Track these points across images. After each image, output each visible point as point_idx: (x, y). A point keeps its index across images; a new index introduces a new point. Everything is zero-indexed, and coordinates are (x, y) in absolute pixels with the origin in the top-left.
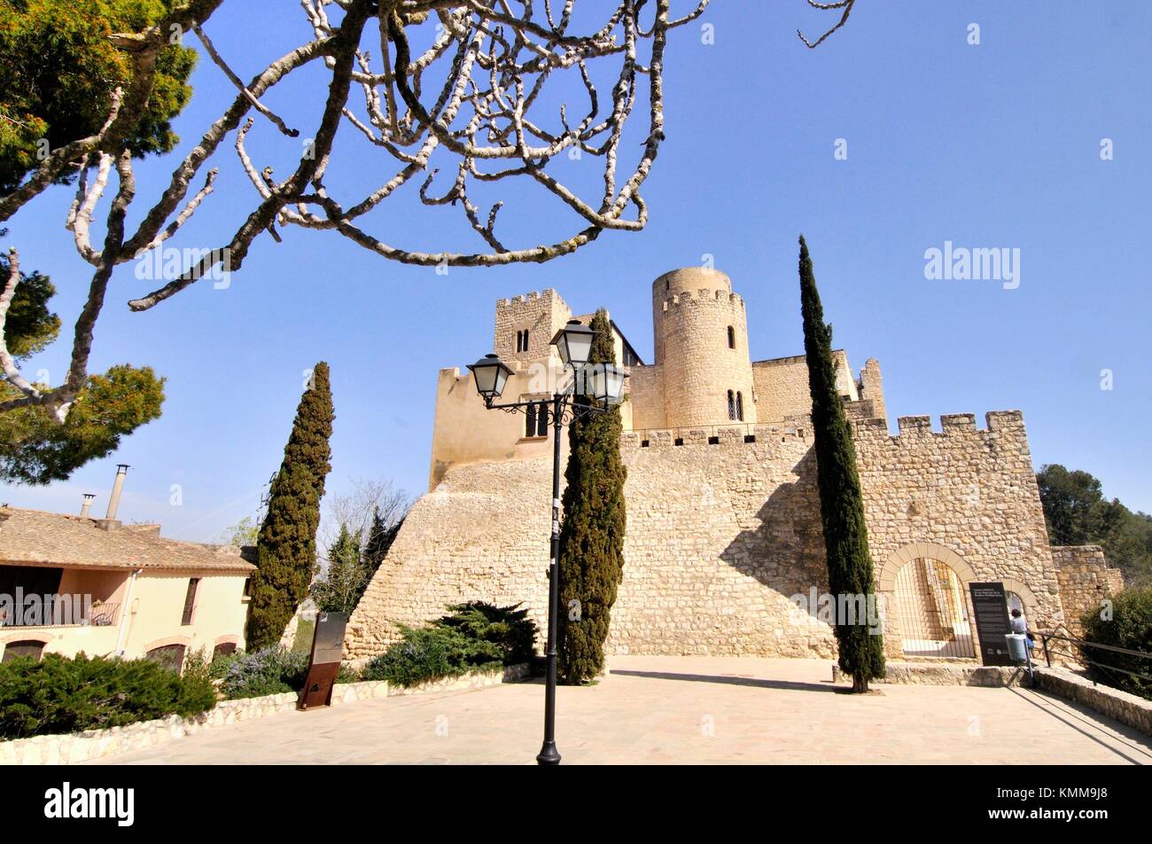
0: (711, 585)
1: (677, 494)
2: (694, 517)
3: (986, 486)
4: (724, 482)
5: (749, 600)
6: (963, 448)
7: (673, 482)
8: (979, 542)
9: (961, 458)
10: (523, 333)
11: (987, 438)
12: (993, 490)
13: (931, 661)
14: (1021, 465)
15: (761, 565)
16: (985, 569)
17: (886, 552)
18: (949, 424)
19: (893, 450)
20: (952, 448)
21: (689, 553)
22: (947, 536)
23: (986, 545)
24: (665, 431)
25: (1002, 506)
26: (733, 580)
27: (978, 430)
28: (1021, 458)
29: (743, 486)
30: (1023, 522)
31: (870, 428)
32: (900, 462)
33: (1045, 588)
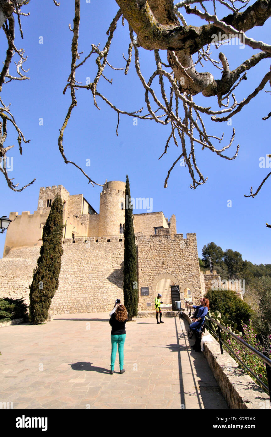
0: (100, 289)
1: (94, 259)
2: (98, 266)
3: (184, 256)
4: (110, 255)
5: (112, 294)
6: (179, 244)
7: (94, 255)
8: (181, 273)
9: (178, 247)
10: (49, 200)
11: (186, 241)
12: (186, 257)
13: (164, 310)
14: (194, 250)
15: (118, 282)
16: (182, 281)
17: (154, 277)
18: (176, 237)
19: (159, 245)
20: (176, 244)
21: (95, 278)
22: (172, 271)
23: (183, 274)
24: (92, 237)
25: (188, 262)
26: (108, 287)
27: (184, 239)
28: (195, 247)
29: (116, 256)
30: (193, 267)
31: (153, 237)
32: (161, 248)
33: (198, 287)
